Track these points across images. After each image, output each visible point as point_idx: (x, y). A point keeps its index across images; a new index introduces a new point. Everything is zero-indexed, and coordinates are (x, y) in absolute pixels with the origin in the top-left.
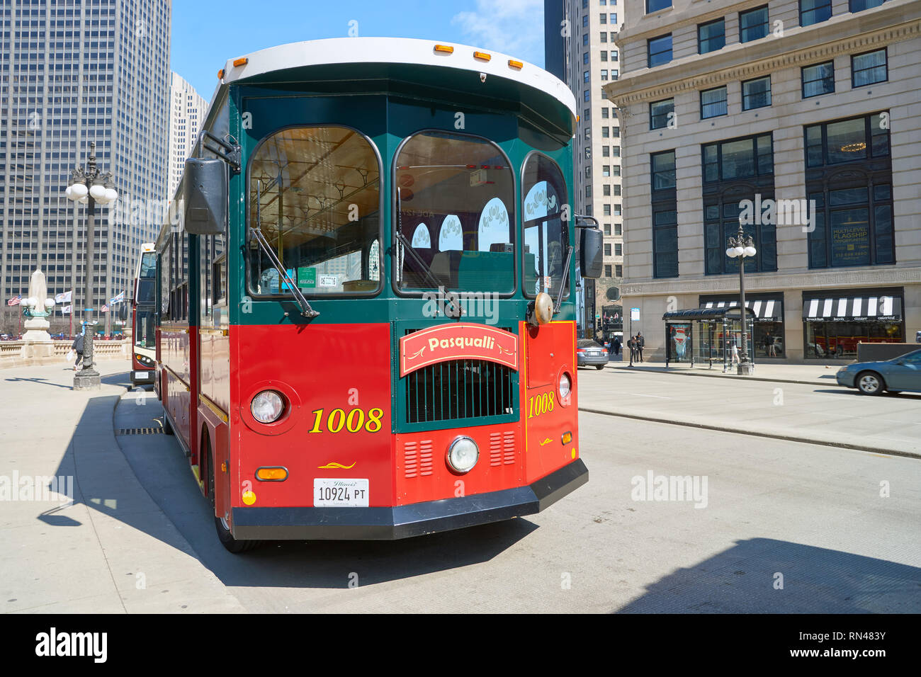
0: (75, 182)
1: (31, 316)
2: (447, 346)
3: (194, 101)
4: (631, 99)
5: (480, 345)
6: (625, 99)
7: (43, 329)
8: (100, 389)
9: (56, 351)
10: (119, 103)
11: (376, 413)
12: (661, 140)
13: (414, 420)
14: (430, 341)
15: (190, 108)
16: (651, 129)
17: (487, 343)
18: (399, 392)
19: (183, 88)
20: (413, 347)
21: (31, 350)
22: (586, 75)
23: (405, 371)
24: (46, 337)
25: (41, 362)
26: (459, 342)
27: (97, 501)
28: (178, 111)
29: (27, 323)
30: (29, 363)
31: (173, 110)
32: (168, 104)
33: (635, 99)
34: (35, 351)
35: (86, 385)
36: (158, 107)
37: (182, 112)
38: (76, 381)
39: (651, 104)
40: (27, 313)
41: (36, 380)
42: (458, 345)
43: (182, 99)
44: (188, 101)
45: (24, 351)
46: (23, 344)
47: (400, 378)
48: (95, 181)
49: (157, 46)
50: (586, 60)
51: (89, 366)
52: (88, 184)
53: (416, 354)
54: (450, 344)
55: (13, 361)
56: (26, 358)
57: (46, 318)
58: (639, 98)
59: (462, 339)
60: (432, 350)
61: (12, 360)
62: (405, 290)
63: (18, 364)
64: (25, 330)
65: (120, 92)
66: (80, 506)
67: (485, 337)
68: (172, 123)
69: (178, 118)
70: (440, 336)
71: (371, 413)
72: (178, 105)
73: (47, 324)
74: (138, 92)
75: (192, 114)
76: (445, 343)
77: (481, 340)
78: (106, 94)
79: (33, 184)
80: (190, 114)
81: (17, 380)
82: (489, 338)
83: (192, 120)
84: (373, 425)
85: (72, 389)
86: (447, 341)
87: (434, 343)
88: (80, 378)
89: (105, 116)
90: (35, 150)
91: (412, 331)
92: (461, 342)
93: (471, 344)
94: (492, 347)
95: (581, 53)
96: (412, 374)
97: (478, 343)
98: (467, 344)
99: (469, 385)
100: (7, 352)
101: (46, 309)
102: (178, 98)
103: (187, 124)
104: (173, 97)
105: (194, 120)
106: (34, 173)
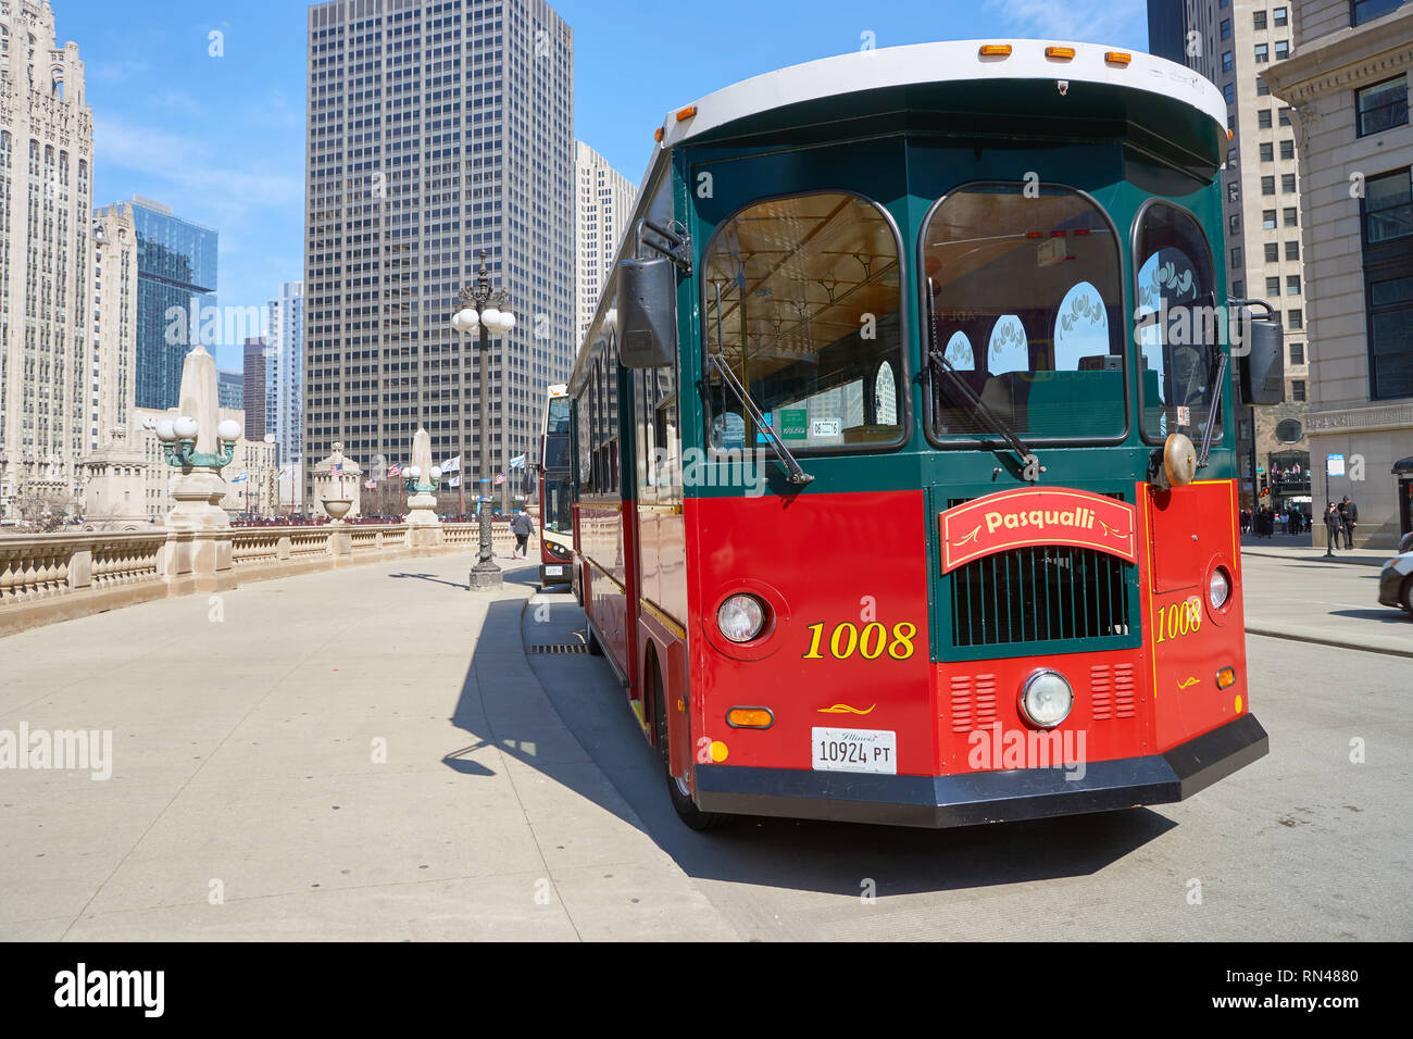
0: (464, 307)
1: (415, 491)
2: (1016, 524)
3: (607, 179)
4: (1316, 89)
5: (1070, 522)
6: (1305, 91)
7: (428, 508)
8: (502, 588)
9: (445, 537)
10: (510, 193)
11: (905, 631)
12: (1381, 153)
13: (965, 642)
14: (989, 517)
15: (601, 188)
16: (1359, 135)
17: (1083, 518)
18: (941, 598)
19: (592, 161)
20: (961, 527)
21: (416, 537)
22: (1227, 59)
23: (949, 565)
24: (432, 518)
25: (428, 553)
26: (1036, 517)
27: (511, 743)
28: (586, 196)
29: (412, 501)
30: (414, 553)
31: (579, 194)
32: (572, 188)
33: (1325, 86)
34: (421, 538)
35: (485, 583)
36: (560, 193)
37: (591, 195)
38: (473, 578)
39: (1357, 91)
40: (410, 486)
41: (424, 577)
42: (1034, 522)
43: (591, 177)
44: (599, 179)
45: (408, 537)
46: (407, 529)
47: (942, 576)
48: (488, 303)
49: (555, 107)
50: (1226, 33)
51: (488, 558)
52: (479, 309)
53: (967, 538)
54: (1020, 521)
55: (395, 551)
56: (410, 547)
57: (433, 493)
58: (1333, 83)
59: (1040, 513)
60: (992, 531)
61: (395, 549)
62: (945, 437)
63: (403, 554)
64: (408, 510)
65: (511, 178)
66: (491, 749)
67: (1079, 510)
68: (579, 213)
69: (586, 205)
70: (1004, 509)
71: (896, 630)
72: (586, 186)
73: (433, 501)
74: (534, 175)
75: (604, 197)
76: (1012, 521)
77: (1071, 515)
78: (494, 183)
79: (411, 314)
80: (602, 197)
81: (403, 576)
82: (1086, 511)
83: (605, 206)
84: (901, 648)
85: (468, 588)
86: (1015, 517)
87: (994, 520)
88: (478, 574)
89: (494, 214)
90: (411, 269)
91: (958, 502)
92: (1038, 518)
93: (1055, 521)
94: (1090, 526)
95: (1216, 22)
96: (960, 570)
97: (1067, 518)
98: (1049, 522)
99: (1053, 588)
100: (389, 539)
101: (432, 481)
102: (586, 177)
103: (598, 213)
104: (579, 175)
105: (608, 206)
106: (411, 299)
